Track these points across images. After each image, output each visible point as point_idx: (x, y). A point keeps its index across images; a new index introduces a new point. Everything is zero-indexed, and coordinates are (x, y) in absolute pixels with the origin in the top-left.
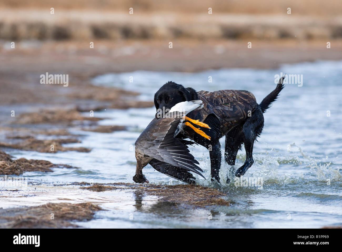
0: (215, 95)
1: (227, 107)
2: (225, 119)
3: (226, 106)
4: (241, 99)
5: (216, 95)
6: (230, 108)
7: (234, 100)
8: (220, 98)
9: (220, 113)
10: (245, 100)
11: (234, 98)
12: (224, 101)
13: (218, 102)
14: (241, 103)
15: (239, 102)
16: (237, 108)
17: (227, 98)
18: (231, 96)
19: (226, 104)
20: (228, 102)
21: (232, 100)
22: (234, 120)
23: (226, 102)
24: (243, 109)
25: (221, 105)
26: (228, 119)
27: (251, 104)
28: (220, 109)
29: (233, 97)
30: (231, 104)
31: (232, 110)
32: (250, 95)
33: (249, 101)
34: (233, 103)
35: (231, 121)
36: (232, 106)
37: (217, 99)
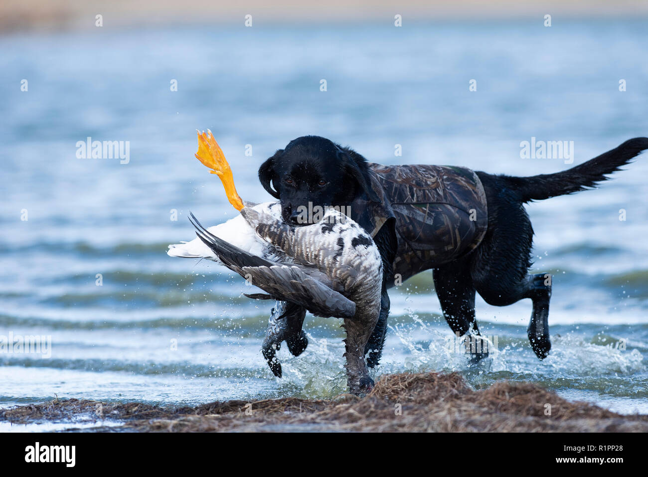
0: (397, 174)
1: (421, 213)
3: (419, 210)
4: (454, 198)
5: (399, 174)
6: (427, 216)
7: (438, 198)
8: (408, 186)
9: (404, 226)
11: (438, 194)
12: (415, 195)
14: (452, 210)
15: (449, 207)
16: (442, 220)
19: (419, 204)
20: (425, 202)
21: (434, 197)
22: (432, 250)
23: (419, 200)
24: (456, 226)
25: (408, 205)
26: (417, 244)
28: (404, 214)
30: (432, 207)
31: (432, 224)
35: (423, 252)
36: (433, 214)
37: (401, 185)
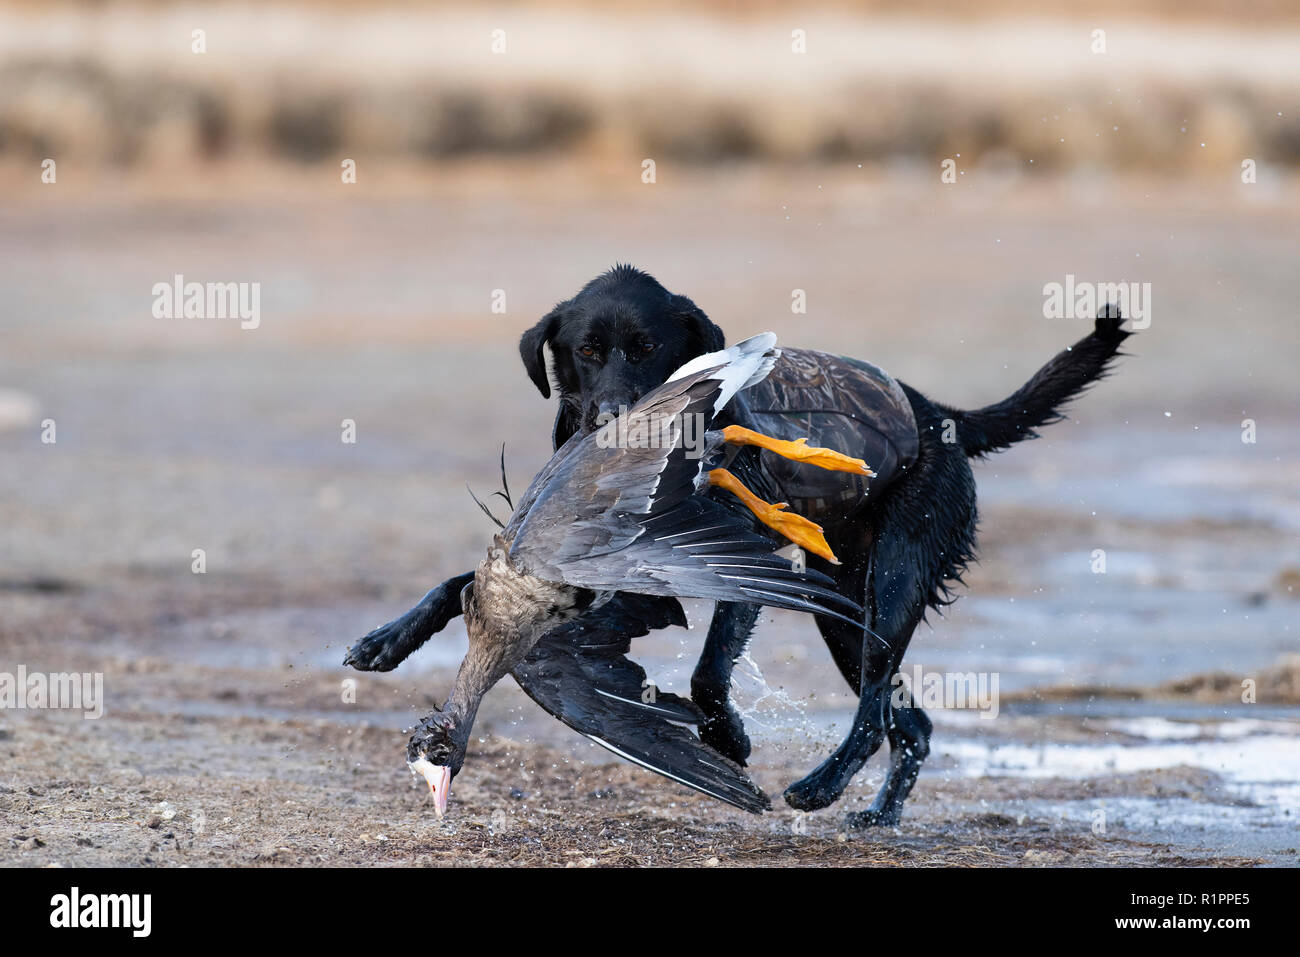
2: (783, 483)
10: (870, 413)
13: (767, 398)
17: (800, 389)
18: (815, 381)
27: (892, 438)
29: (822, 391)
32: (890, 395)
33: (885, 421)
34: (824, 415)
